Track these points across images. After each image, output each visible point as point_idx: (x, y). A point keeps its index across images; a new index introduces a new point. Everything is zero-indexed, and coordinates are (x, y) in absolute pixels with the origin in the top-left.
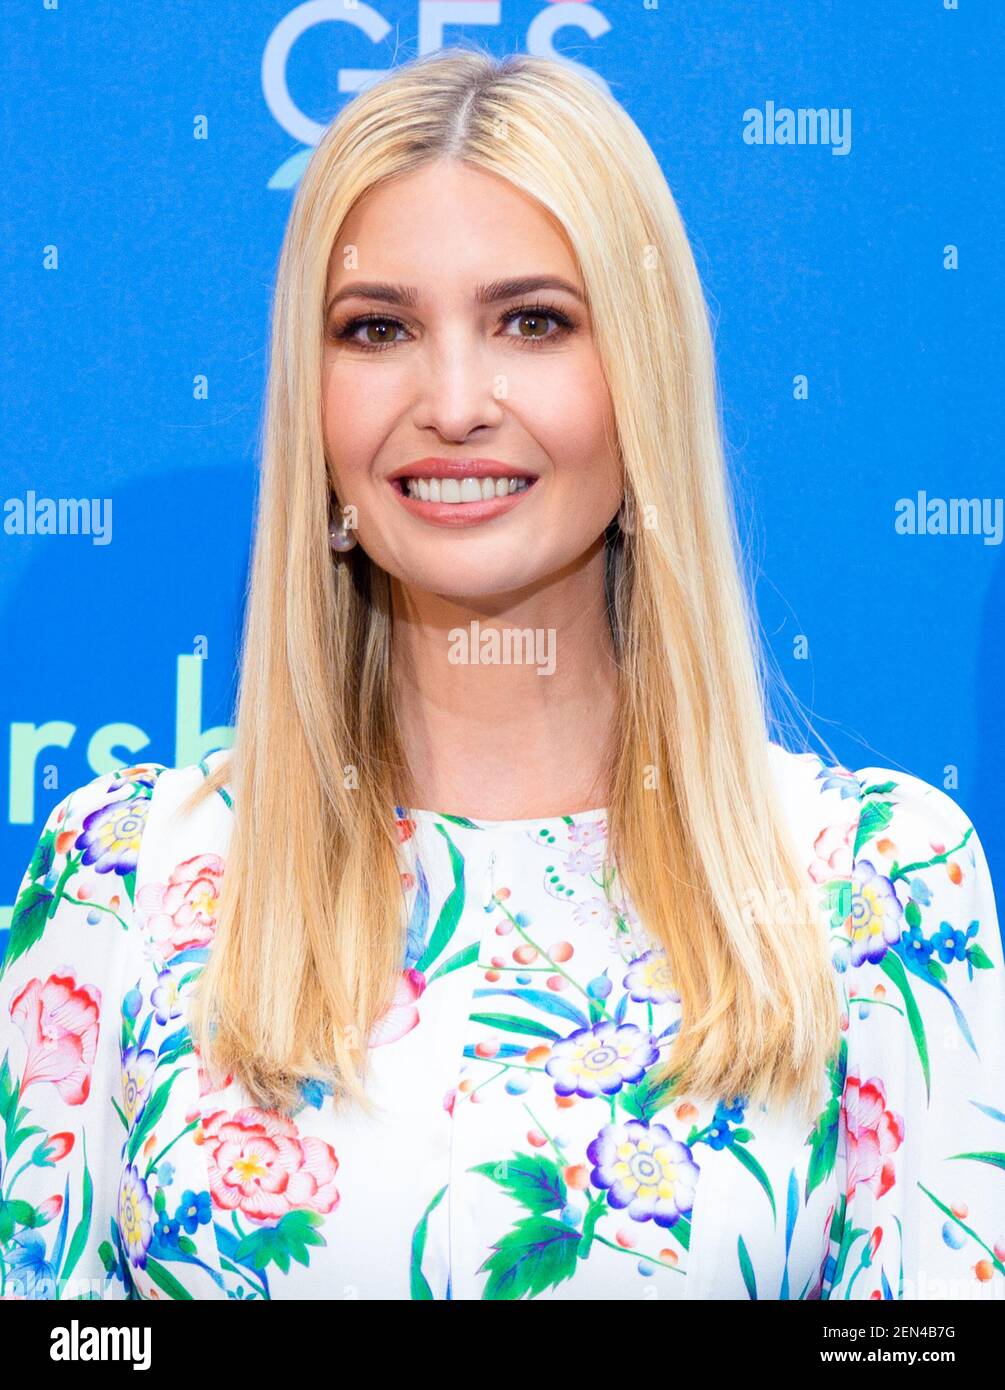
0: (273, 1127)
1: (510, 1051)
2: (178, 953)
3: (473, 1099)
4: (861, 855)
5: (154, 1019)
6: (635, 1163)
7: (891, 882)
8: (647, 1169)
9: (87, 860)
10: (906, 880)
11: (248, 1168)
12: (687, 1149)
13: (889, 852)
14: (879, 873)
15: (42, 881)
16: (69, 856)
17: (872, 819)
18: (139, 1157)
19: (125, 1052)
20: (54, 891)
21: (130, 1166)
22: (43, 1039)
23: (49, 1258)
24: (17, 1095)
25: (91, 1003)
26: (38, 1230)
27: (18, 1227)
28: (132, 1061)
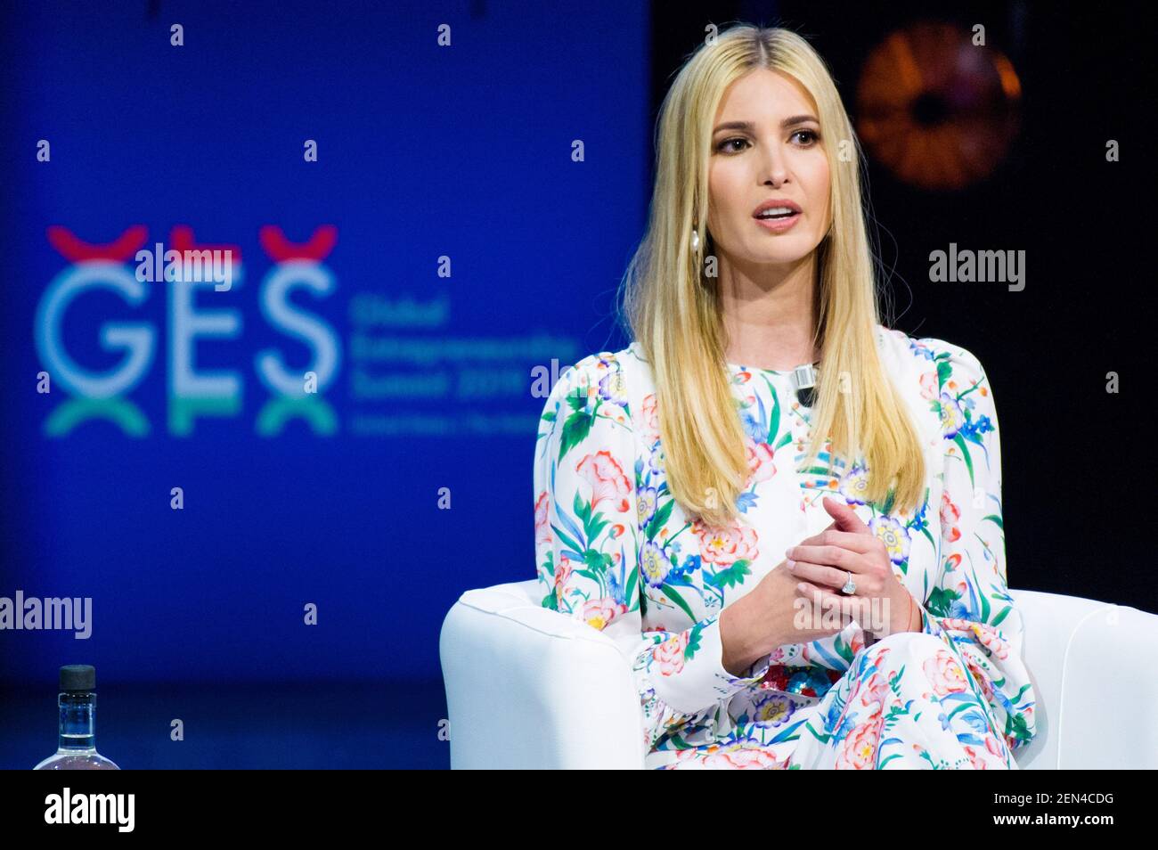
1: (820, 483)
2: (657, 440)
3: (812, 505)
4: (942, 391)
5: (651, 473)
6: (886, 535)
7: (957, 401)
8: (891, 539)
9: (606, 398)
10: (963, 399)
11: (718, 543)
12: (906, 529)
13: (955, 387)
14: (952, 398)
15: (583, 410)
16: (597, 398)
17: (943, 372)
18: (657, 538)
19: (639, 489)
20: (591, 414)
21: (650, 542)
22: (602, 480)
23: (618, 582)
24: (589, 508)
25: (616, 466)
26: (613, 568)
27: (608, 566)
28: (643, 492)
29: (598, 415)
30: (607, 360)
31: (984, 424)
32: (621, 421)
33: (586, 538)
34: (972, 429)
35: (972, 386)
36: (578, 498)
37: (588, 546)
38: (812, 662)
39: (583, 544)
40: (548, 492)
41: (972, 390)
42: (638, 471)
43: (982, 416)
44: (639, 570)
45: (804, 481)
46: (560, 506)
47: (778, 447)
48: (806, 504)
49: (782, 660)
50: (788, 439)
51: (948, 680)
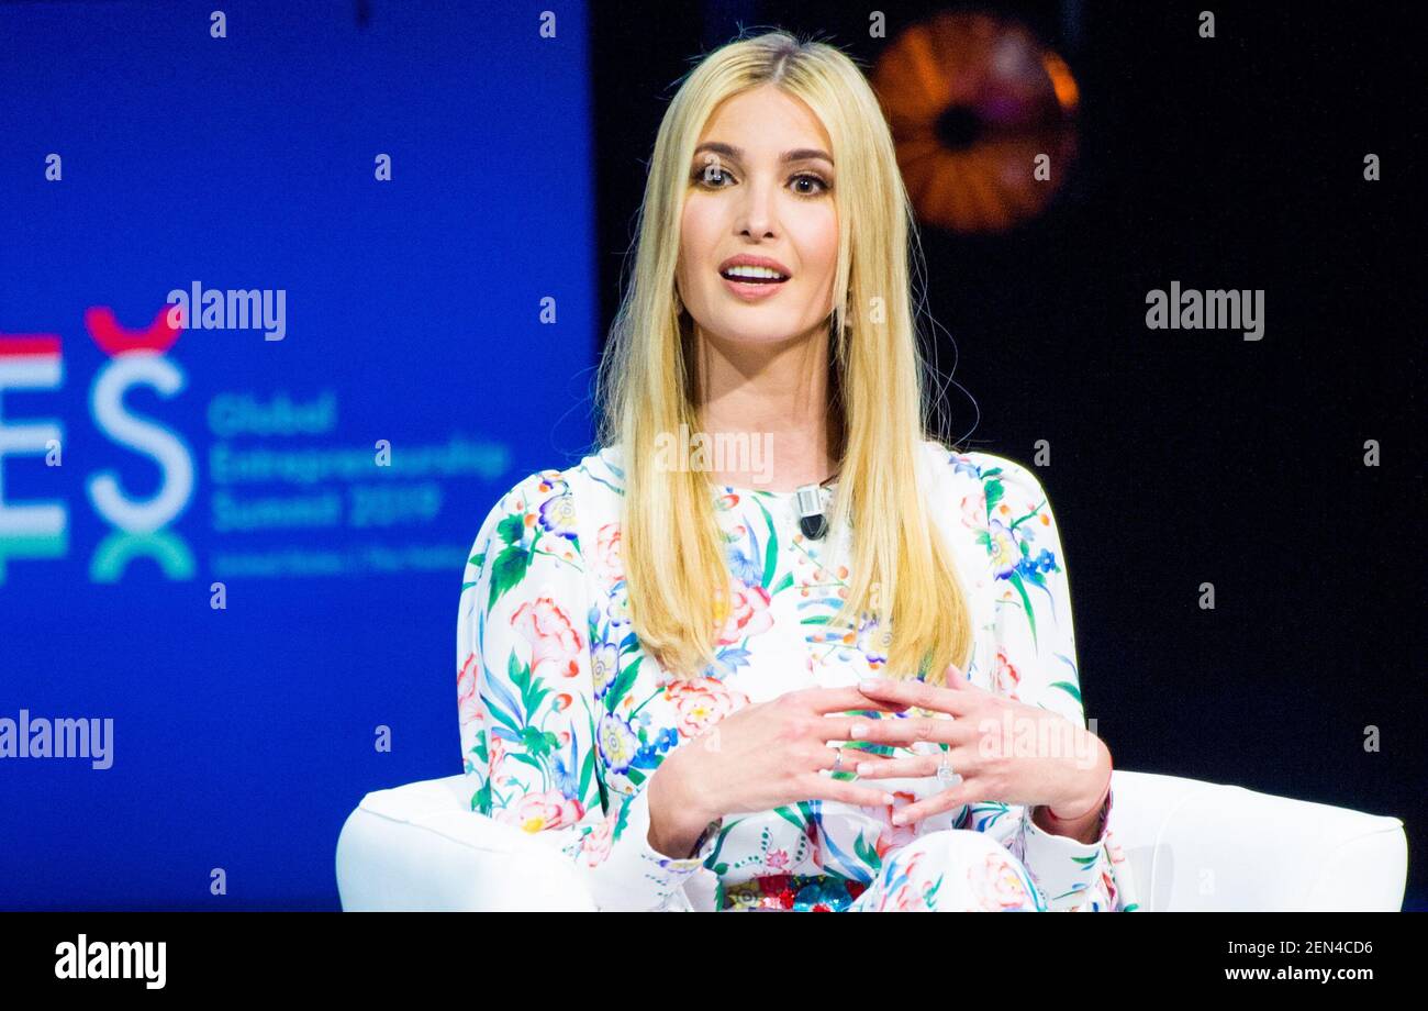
0: (711, 687)
2: (618, 582)
3: (822, 663)
4: (992, 516)
5: (610, 625)
7: (1011, 530)
9: (548, 529)
10: (1019, 528)
11: (700, 713)
13: (1007, 513)
14: (1004, 526)
15: (517, 544)
16: (536, 529)
17: (992, 492)
18: (620, 709)
19: (594, 645)
20: (528, 549)
21: (611, 714)
22: (544, 635)
23: (567, 769)
24: (529, 671)
25: (562, 616)
26: (560, 752)
27: (552, 748)
28: (600, 650)
29: (538, 551)
30: (551, 479)
31: (1047, 561)
32: (568, 559)
33: (524, 712)
34: (1031, 567)
35: (1029, 513)
36: (513, 659)
37: (527, 721)
38: (826, 869)
39: (521, 720)
40: (475, 652)
41: (1030, 516)
42: (593, 624)
43: (1043, 550)
44: (595, 753)
45: (809, 634)
46: (491, 670)
47: (776, 591)
48: (814, 661)
49: (787, 867)
50: (789, 581)
51: (1001, 891)
